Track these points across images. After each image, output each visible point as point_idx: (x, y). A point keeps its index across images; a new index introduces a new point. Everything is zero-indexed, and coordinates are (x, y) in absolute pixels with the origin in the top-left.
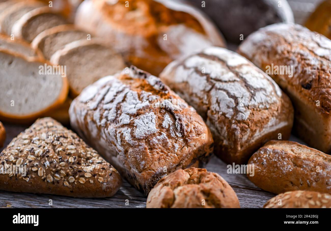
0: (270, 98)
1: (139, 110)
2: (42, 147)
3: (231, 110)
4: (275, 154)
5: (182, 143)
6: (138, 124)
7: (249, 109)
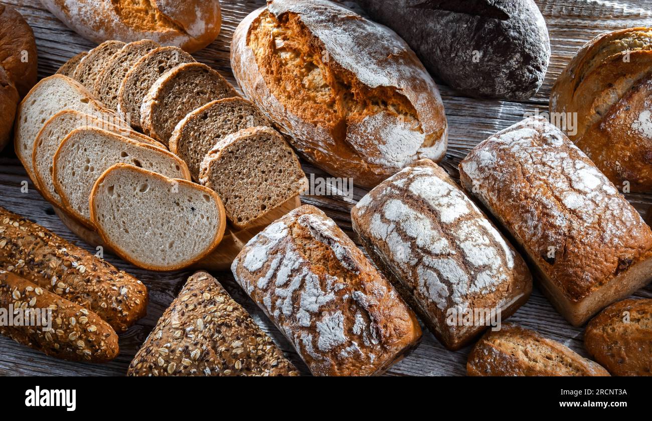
0: (496, 279)
1: (322, 306)
2: (199, 346)
3: (444, 300)
4: (503, 360)
5: (379, 352)
6: (321, 329)
7: (467, 299)
